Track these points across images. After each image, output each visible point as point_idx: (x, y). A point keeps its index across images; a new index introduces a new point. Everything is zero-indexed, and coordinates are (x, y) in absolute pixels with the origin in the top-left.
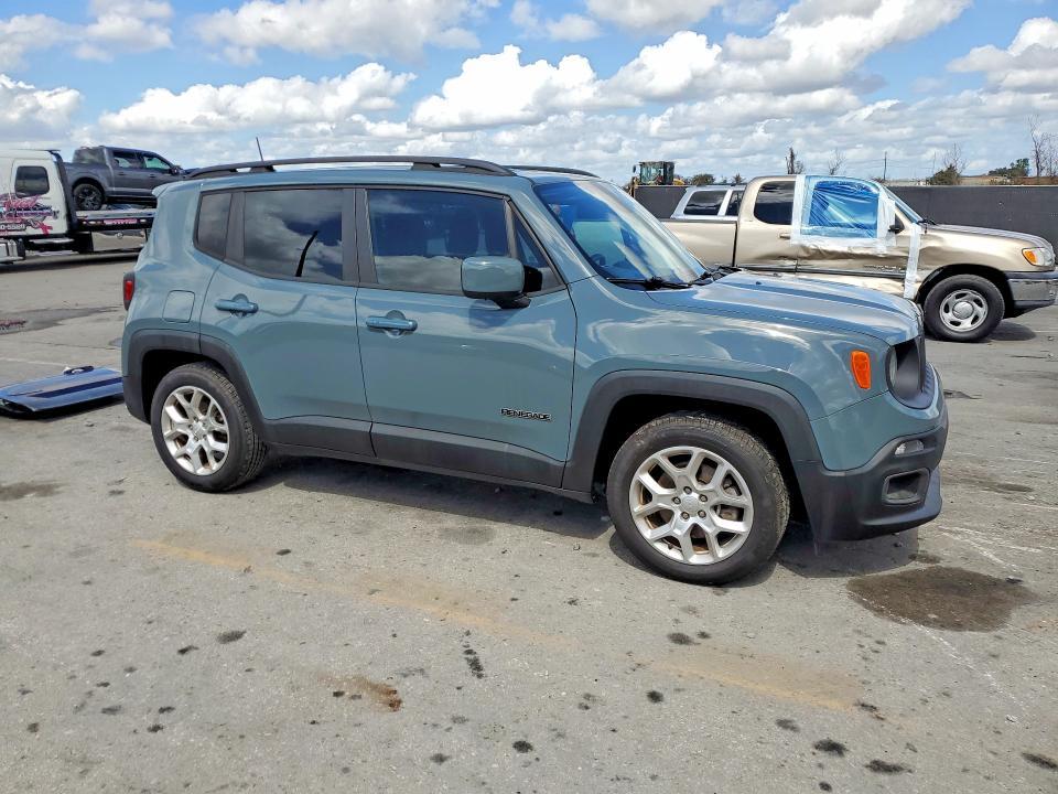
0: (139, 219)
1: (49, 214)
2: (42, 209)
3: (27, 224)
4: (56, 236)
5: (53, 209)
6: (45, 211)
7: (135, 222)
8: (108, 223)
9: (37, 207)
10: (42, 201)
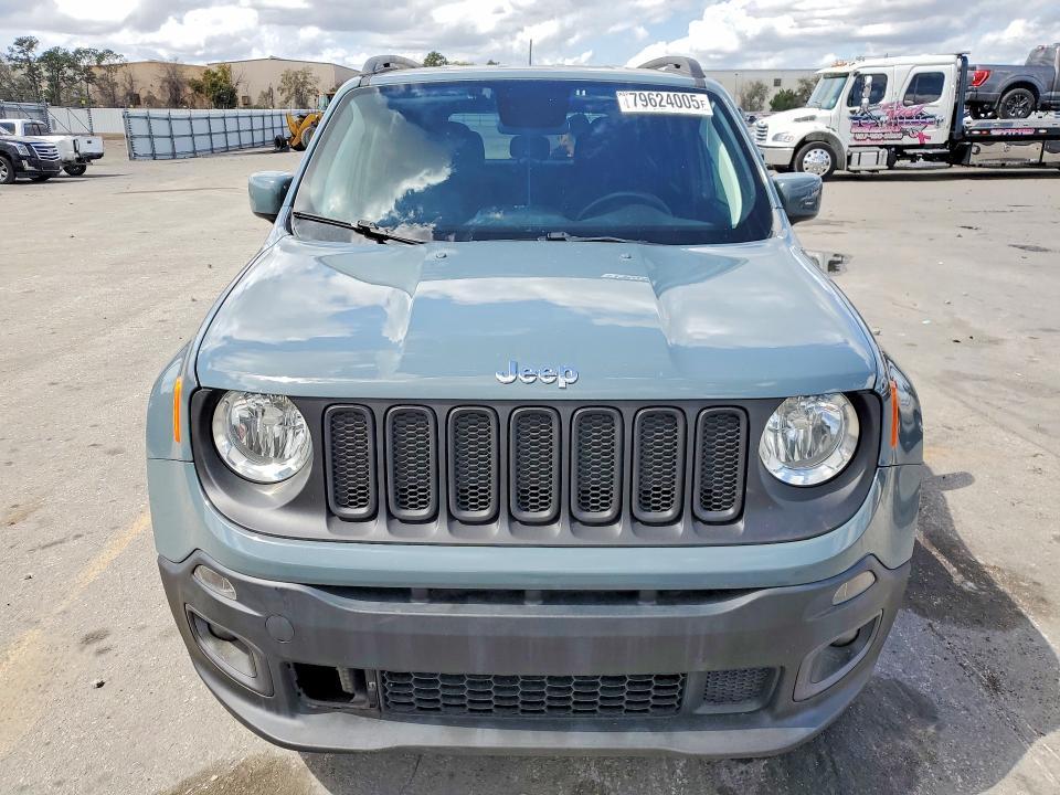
0: (1037, 129)
1: (931, 123)
2: (925, 118)
3: (905, 133)
4: (934, 146)
5: (937, 118)
6: (928, 120)
7: (1031, 133)
8: (994, 133)
9: (921, 116)
10: (928, 109)
